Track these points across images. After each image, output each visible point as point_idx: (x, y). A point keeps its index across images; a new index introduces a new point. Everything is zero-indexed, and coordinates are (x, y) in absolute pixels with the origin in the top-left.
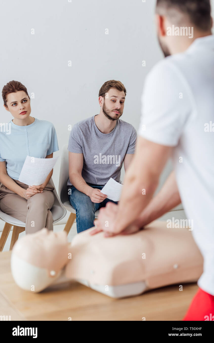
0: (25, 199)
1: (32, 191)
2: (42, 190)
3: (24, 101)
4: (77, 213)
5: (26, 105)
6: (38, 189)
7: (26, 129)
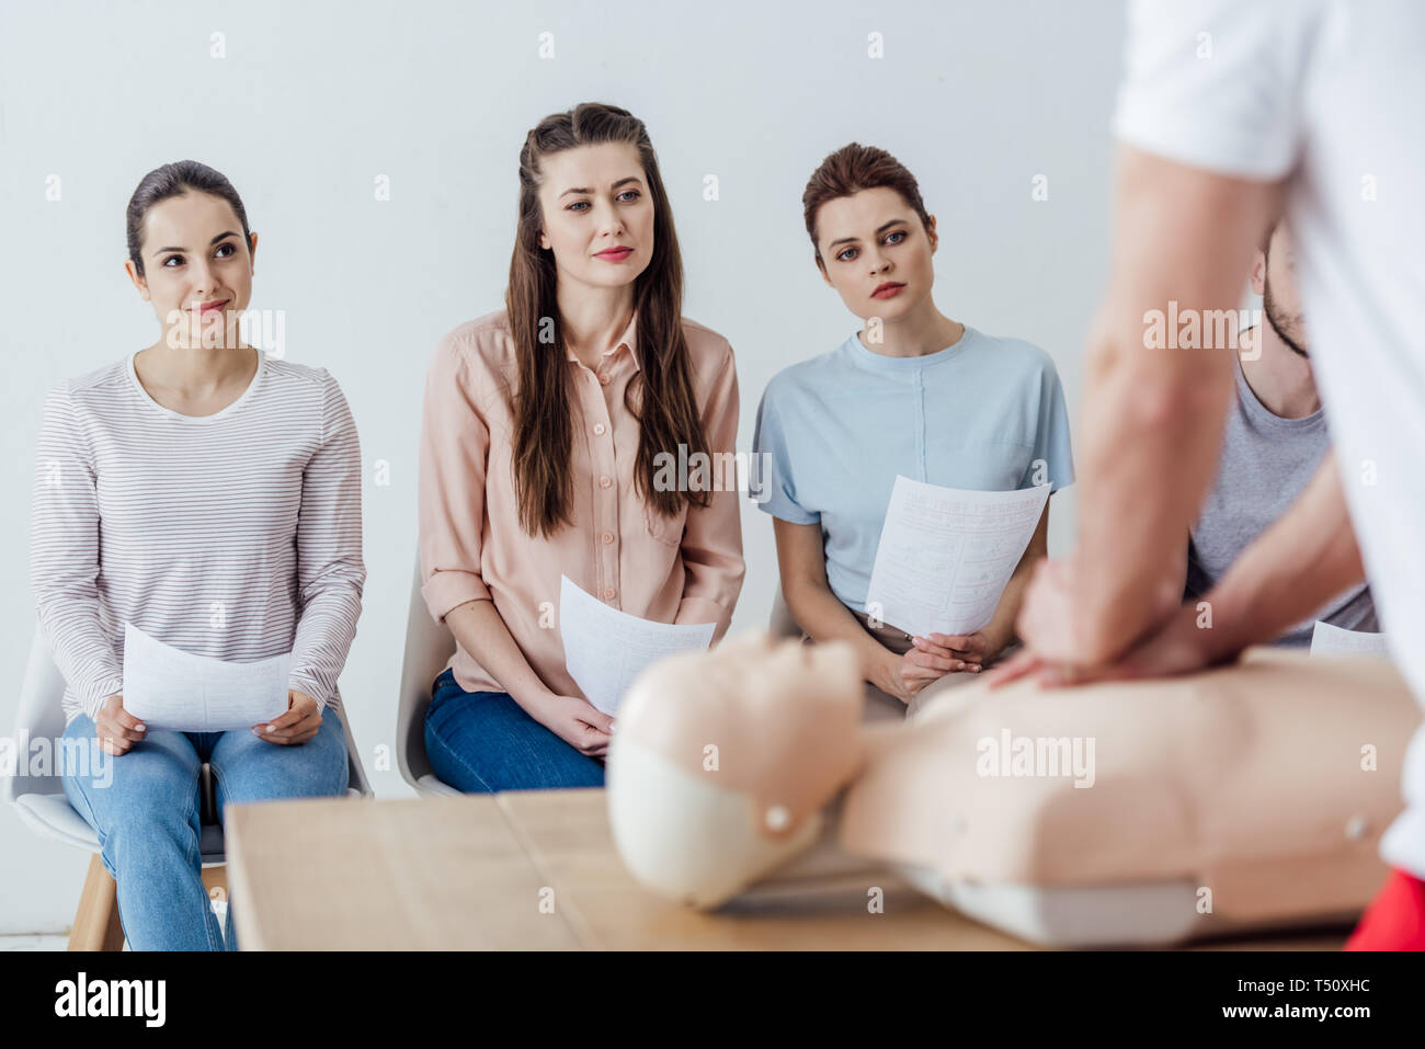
0: (898, 700)
1: (925, 659)
2: (978, 659)
3: (892, 235)
5: (900, 252)
6: (954, 653)
7: (915, 371)
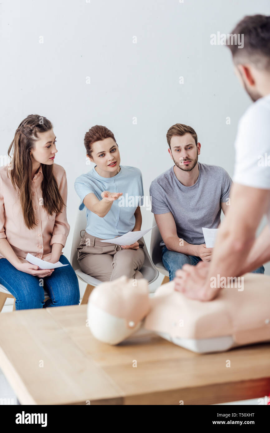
3: (113, 150)
4: (170, 275)
5: (115, 154)
7: (113, 180)
